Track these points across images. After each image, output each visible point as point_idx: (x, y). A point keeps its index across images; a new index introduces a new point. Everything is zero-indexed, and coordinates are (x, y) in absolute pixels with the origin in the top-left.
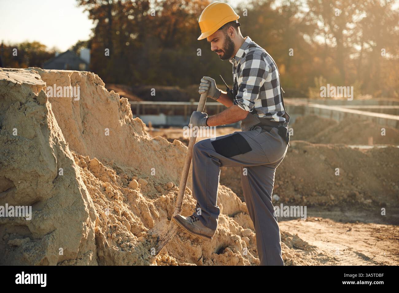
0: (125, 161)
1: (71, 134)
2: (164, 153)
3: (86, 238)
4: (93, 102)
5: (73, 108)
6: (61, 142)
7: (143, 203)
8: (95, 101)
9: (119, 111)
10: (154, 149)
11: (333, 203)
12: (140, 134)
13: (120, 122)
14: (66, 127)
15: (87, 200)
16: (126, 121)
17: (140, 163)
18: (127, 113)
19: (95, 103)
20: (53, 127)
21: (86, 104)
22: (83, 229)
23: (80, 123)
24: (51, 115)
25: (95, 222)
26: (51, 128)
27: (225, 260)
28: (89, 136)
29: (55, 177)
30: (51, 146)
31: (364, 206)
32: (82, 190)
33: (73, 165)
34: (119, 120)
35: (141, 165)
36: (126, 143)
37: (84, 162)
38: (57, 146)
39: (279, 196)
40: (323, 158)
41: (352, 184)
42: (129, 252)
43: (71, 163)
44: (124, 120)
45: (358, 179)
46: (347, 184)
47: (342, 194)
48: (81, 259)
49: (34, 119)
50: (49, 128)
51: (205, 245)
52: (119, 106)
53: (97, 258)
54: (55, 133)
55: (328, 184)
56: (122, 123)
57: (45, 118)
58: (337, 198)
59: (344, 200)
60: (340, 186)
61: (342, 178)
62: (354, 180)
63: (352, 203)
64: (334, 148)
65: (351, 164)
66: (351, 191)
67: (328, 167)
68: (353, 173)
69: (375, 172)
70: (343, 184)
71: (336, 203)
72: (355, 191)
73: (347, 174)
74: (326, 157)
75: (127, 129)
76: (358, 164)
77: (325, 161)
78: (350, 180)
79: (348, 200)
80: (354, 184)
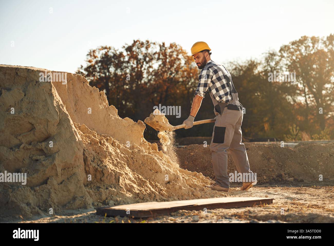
0: (104, 131)
2: (131, 128)
4: (82, 93)
5: (68, 95)
6: (61, 105)
8: (83, 93)
9: (99, 99)
10: (124, 125)
11: (265, 181)
12: (114, 115)
15: (77, 136)
16: (104, 107)
17: (114, 133)
18: (105, 101)
19: (83, 94)
20: (56, 96)
21: (77, 95)
23: (73, 104)
24: (54, 89)
26: (54, 96)
28: (79, 113)
29: (58, 123)
30: (55, 105)
31: (287, 182)
32: (74, 131)
33: (69, 117)
34: (99, 105)
36: (104, 120)
38: (58, 106)
40: (261, 153)
42: (105, 169)
43: (67, 116)
44: (102, 106)
46: (277, 170)
47: (273, 175)
48: (75, 168)
49: (44, 90)
50: (53, 96)
52: (99, 96)
53: (85, 171)
54: (57, 99)
55: (263, 170)
56: (101, 107)
57: (51, 90)
58: (269, 178)
59: (274, 179)
60: (272, 171)
61: (273, 166)
62: (283, 167)
63: (280, 180)
64: (269, 147)
65: (282, 157)
66: (279, 173)
67: (264, 159)
68: (282, 162)
69: (299, 161)
70: (274, 170)
71: (267, 181)
72: (283, 173)
73: (278, 163)
74: (263, 153)
75: (105, 111)
76: (286, 156)
77: (262, 155)
78: (280, 167)
79: (276, 179)
80: (282, 169)
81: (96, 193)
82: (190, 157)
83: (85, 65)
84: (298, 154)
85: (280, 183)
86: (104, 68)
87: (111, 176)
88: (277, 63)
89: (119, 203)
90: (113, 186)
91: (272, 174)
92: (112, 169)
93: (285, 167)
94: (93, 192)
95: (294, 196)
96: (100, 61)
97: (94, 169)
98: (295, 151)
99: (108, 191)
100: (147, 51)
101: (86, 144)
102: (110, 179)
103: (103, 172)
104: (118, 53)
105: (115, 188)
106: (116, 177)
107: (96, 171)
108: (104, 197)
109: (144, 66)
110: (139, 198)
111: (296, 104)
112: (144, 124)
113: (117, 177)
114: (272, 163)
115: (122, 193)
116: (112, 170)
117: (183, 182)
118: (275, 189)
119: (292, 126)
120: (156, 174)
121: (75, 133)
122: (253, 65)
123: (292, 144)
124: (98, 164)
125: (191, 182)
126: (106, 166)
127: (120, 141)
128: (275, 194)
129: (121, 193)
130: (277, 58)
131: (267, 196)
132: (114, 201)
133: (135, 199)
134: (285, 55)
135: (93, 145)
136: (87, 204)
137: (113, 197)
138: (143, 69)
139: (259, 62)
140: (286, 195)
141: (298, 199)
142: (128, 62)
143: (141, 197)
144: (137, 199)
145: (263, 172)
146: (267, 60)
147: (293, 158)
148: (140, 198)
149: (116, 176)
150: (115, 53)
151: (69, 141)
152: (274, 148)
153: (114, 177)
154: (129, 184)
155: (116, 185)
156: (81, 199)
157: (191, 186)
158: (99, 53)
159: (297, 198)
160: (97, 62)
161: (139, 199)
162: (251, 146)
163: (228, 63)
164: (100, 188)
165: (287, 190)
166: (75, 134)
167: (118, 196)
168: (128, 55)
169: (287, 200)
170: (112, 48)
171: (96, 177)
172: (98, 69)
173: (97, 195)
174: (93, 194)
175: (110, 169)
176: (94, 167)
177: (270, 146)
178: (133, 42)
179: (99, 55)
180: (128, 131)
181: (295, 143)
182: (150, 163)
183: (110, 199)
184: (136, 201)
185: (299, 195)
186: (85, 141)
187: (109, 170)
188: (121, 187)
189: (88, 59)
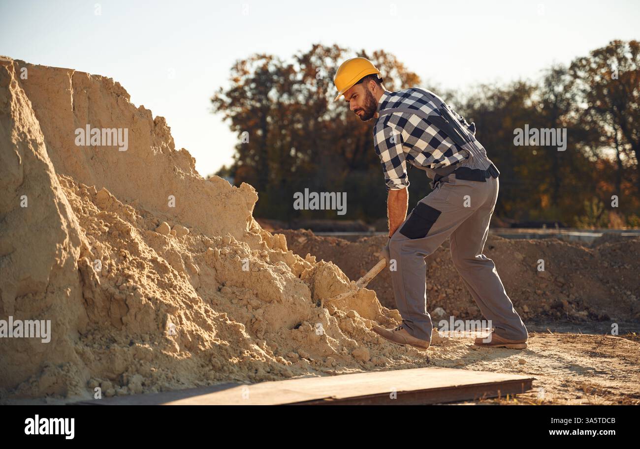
1: (70, 156)
2: (223, 200)
3: (62, 266)
4: (111, 119)
7: (175, 251)
9: (151, 135)
10: (207, 192)
12: (186, 170)
13: (152, 150)
14: (62, 146)
16: (162, 150)
17: (183, 209)
18: (166, 139)
20: (20, 119)
22: (57, 252)
25: (78, 249)
26: (17, 119)
27: (299, 336)
28: (101, 163)
29: (19, 184)
30: (15, 142)
31: (574, 319)
32: (60, 203)
33: (48, 170)
34: (151, 147)
35: (184, 212)
36: (161, 180)
37: (86, 192)
38: (24, 143)
39: (445, 309)
40: (520, 256)
41: (562, 292)
42: (131, 295)
44: (159, 149)
45: (571, 284)
46: (553, 292)
47: (543, 304)
48: (53, 293)
50: (13, 119)
51: (269, 315)
52: (151, 127)
53: (84, 301)
54: (23, 127)
55: (523, 293)
56: (156, 151)
58: (534, 309)
59: (545, 313)
60: (542, 294)
61: (546, 284)
62: (565, 287)
63: (557, 316)
64: (538, 244)
65: (564, 265)
66: (557, 300)
67: (525, 269)
68: (564, 277)
69: (601, 276)
70: (547, 292)
71: (530, 317)
72: (564, 300)
73: (556, 278)
74: (524, 256)
75: (163, 160)
76: (574, 264)
77: (523, 261)
78: (559, 286)
79: (550, 312)
80: (564, 292)
81: (100, 355)
82: (372, 261)
83: (228, 86)
84: (599, 261)
85: (557, 321)
86: (260, 93)
87: (147, 312)
88: (567, 88)
89: (154, 381)
90: (147, 337)
91: (542, 302)
92: (151, 295)
93: (571, 287)
94: (94, 352)
95: (586, 361)
96: (253, 80)
97: (106, 297)
98: (593, 254)
99: (131, 351)
100: (336, 64)
101: (97, 234)
102: (142, 320)
103: (127, 303)
104: (285, 66)
105: (152, 343)
106: (157, 315)
107: (111, 301)
108: (119, 365)
109: (329, 90)
110: (211, 368)
111: (599, 162)
112: (254, 192)
113: (161, 316)
114: (541, 278)
115: (167, 356)
116: (149, 299)
117: (331, 323)
118: (545, 340)
119: (590, 200)
120: (268, 304)
121: (60, 208)
122: (522, 91)
123: (588, 234)
124: (117, 284)
125: (351, 324)
126: (135, 289)
127: (192, 229)
128: (543, 356)
129: (165, 354)
130: (567, 78)
131: (524, 360)
132: (144, 376)
133: (201, 368)
134: (581, 74)
135: (115, 237)
136: (71, 384)
137: (143, 364)
138: (327, 94)
139: (533, 85)
140: (568, 357)
141: (596, 371)
142: (302, 82)
143: (216, 364)
144: (207, 369)
145: (524, 297)
146: (549, 82)
147: (587, 268)
148: (213, 366)
149: (159, 312)
150: (279, 65)
151: (41, 227)
152: (548, 246)
153: (153, 316)
154: (193, 331)
155: (156, 334)
156: (56, 371)
157: (352, 332)
158: (252, 65)
159: (594, 369)
160: (248, 82)
161: (210, 370)
162: (501, 241)
163: (478, 87)
164: (114, 341)
165: (570, 344)
166: (59, 213)
167: (156, 363)
168: (302, 70)
169: (570, 372)
170: (275, 57)
171: (110, 313)
172: (249, 94)
173: (104, 361)
174: (92, 357)
175: (147, 296)
176: (107, 290)
177: (540, 243)
178: (310, 48)
179: (252, 69)
180: (216, 206)
181: (595, 232)
182: (256, 280)
183: (134, 370)
184: (203, 373)
185: (598, 359)
186: (96, 227)
187: (143, 298)
188: (167, 340)
189: (232, 75)
